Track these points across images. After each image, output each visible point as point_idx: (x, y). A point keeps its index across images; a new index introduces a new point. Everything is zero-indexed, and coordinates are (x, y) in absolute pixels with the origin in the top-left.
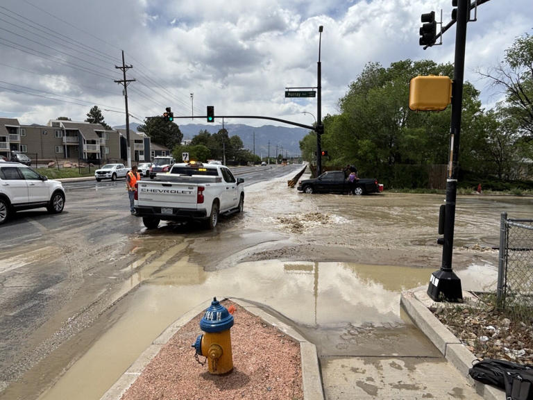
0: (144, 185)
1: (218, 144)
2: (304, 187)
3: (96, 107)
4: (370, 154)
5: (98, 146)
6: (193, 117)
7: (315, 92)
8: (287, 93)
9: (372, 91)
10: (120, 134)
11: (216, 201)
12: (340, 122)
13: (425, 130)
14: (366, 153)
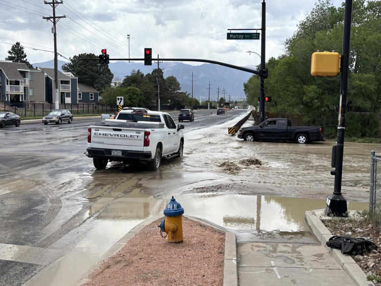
0: (97, 129)
1: (152, 86)
2: (244, 135)
3: (18, 44)
4: (316, 101)
5: (21, 87)
6: (129, 60)
7: (259, 34)
8: (229, 35)
9: (319, 34)
10: (46, 74)
11: (160, 145)
12: (285, 67)
13: (374, 76)
14: (312, 99)
